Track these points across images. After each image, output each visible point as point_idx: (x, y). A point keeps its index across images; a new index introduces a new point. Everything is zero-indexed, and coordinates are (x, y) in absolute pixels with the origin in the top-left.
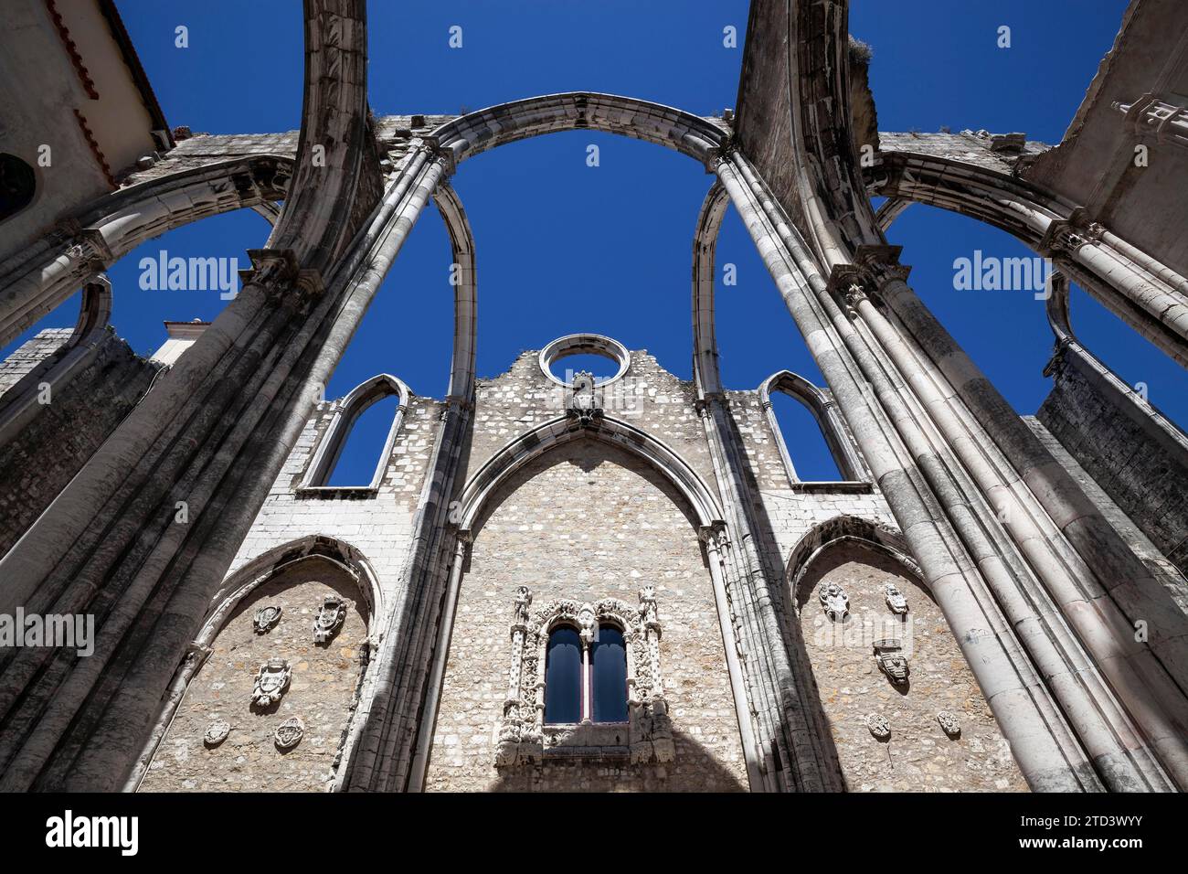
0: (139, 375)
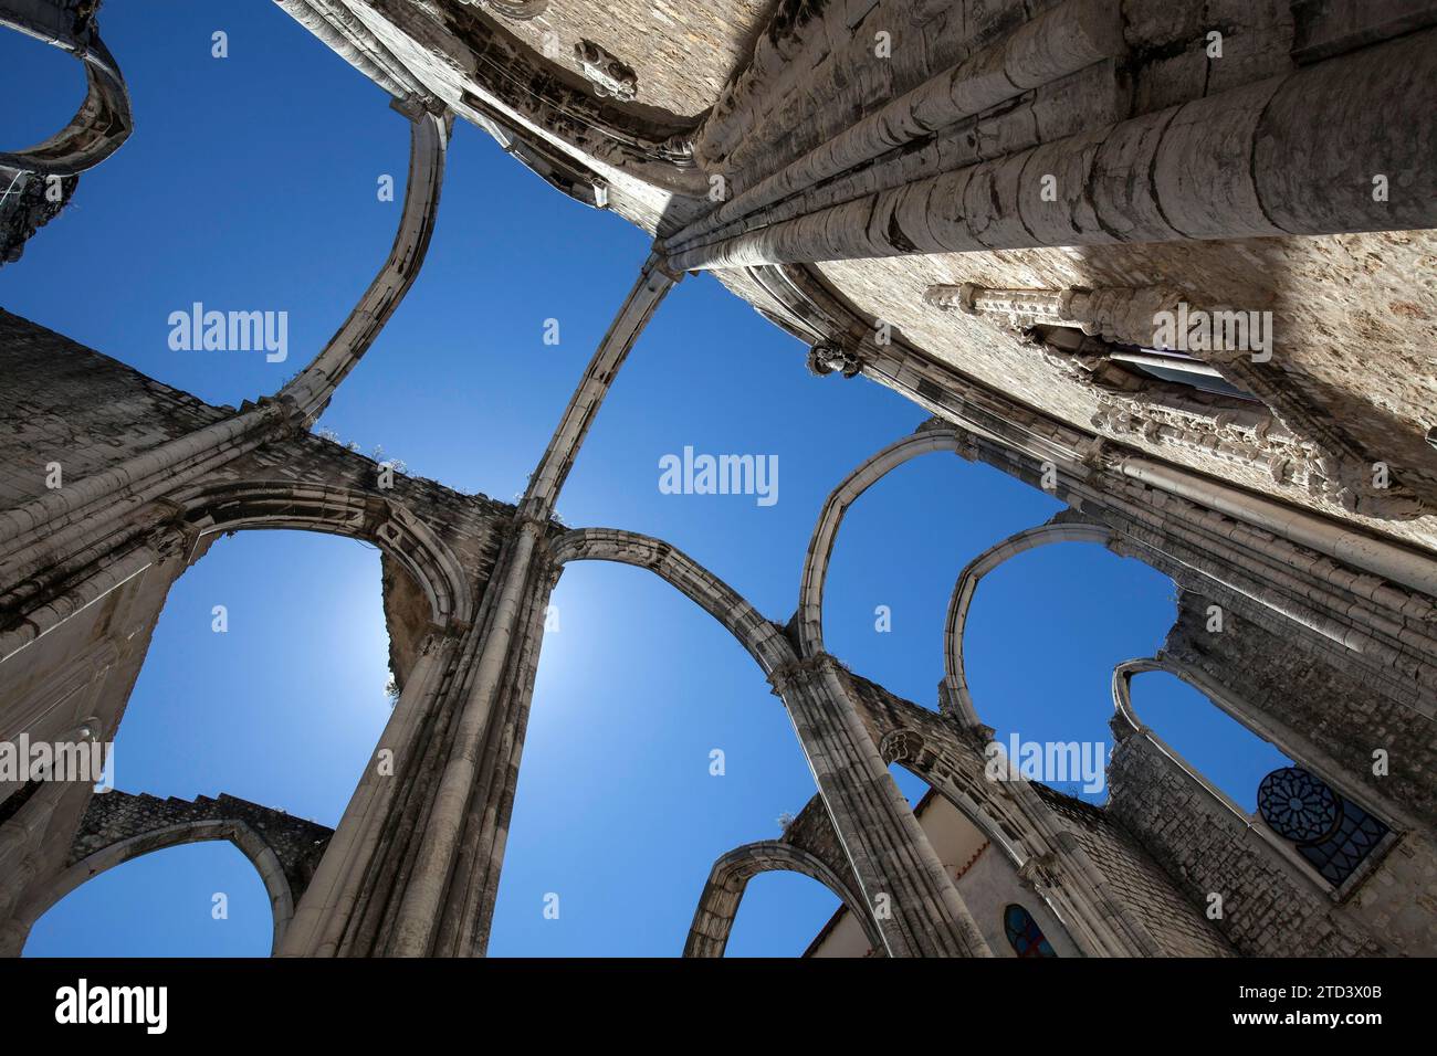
0: (1197, 610)
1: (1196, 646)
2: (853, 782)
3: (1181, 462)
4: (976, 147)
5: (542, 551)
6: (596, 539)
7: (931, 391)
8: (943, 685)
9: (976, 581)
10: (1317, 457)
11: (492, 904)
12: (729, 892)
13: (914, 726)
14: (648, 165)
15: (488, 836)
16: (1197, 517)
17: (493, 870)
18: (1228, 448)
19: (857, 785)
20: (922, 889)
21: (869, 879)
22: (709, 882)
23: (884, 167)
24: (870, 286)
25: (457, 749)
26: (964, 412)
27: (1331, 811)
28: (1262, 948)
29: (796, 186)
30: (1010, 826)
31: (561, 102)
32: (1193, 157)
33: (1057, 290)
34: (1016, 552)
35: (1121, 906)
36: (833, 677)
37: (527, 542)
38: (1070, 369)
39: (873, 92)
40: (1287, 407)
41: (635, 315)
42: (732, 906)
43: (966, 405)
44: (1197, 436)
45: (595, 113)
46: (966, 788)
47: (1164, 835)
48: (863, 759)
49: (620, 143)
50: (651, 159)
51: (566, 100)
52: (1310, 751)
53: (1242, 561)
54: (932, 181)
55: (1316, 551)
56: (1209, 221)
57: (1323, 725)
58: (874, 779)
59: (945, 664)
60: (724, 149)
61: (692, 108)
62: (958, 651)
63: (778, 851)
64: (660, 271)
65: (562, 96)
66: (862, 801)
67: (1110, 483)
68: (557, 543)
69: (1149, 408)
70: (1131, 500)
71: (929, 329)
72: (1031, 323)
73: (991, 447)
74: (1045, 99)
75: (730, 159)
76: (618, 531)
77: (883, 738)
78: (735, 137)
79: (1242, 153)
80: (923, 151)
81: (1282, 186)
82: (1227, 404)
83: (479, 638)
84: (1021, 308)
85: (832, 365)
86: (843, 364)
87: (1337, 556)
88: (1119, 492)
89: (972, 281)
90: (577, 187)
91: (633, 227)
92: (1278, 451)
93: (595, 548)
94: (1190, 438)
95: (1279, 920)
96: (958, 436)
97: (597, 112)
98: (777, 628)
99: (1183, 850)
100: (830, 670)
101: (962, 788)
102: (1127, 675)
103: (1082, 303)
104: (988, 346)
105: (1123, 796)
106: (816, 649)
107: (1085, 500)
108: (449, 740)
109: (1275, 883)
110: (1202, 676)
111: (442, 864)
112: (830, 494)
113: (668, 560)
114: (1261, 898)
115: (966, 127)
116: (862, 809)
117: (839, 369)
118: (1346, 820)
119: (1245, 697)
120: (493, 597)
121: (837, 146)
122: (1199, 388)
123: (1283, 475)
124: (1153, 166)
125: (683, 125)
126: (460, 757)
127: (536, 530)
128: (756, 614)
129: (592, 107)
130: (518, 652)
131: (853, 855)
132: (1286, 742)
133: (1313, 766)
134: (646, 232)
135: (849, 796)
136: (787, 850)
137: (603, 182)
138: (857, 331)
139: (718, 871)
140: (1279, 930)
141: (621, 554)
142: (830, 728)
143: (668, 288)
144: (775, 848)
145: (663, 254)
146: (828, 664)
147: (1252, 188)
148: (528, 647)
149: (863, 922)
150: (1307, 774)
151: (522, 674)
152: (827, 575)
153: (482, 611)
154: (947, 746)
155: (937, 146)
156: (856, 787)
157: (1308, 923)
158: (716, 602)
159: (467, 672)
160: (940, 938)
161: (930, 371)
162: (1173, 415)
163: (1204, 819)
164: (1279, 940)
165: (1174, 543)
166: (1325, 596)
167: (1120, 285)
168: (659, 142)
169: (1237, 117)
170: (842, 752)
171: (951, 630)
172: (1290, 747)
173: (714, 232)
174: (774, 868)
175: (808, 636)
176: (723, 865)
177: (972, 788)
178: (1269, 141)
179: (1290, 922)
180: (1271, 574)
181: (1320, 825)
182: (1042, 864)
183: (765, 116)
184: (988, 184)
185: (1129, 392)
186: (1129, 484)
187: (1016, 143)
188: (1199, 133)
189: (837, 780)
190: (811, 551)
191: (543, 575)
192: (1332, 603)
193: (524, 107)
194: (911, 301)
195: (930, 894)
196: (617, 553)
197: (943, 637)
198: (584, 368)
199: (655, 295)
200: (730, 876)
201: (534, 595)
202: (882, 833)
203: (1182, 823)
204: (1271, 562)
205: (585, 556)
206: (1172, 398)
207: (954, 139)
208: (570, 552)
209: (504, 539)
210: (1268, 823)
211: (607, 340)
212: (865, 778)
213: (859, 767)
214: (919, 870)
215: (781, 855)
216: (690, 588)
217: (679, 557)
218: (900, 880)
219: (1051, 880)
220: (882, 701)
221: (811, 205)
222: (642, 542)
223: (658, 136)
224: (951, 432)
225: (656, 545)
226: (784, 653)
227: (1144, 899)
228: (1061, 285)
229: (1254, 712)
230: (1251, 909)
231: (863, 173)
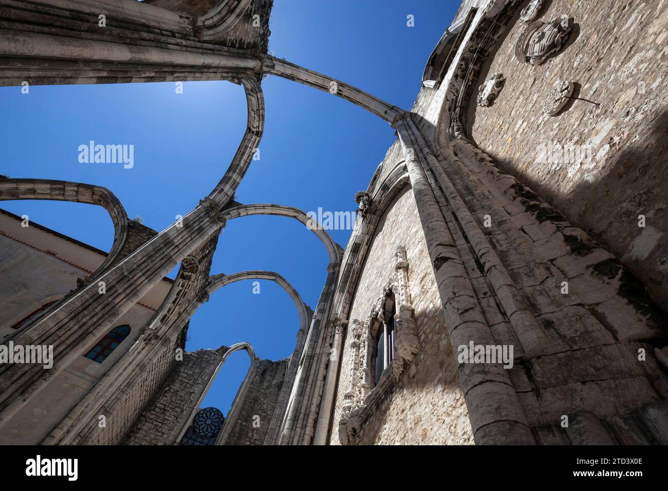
0: (279, 368)
1: (265, 371)
2: (169, 248)
3: (344, 355)
4: (483, 296)
5: (248, 73)
6: (258, 99)
7: (356, 249)
8: (223, 275)
9: (273, 280)
10: (358, 407)
11: (53, 83)
12: (92, 197)
13: (201, 267)
14: (448, 113)
15: (91, 74)
16: (323, 366)
17: (72, 80)
18: (355, 374)
19: (168, 251)
20: (128, 291)
21: (125, 267)
22: (94, 186)
23: (467, 250)
24: (400, 219)
25: (134, 48)
26: (349, 264)
27: (210, 434)
28: (144, 425)
29: (452, 201)
30: (167, 318)
31: (474, 65)
32: (497, 397)
33: (412, 303)
34: (290, 294)
35: (145, 371)
36: (216, 228)
37: (251, 64)
38: (377, 309)
39: (498, 241)
40: (378, 396)
41: (373, 105)
42: (86, 200)
43: (352, 265)
44: (357, 361)
45: (470, 83)
46: (179, 296)
47: (180, 378)
48: (181, 251)
49: (457, 97)
50: (451, 114)
51: (476, 68)
52: (232, 422)
53: (309, 386)
54: (466, 276)
55: (319, 411)
56: (475, 405)
57: (244, 423)
58: (173, 257)
59: (233, 273)
60: (460, 155)
61: (477, 136)
62: (239, 278)
63: (123, 219)
64: (395, 117)
65: (477, 65)
66: (161, 255)
67: (330, 329)
68: (252, 79)
69: (366, 342)
70: (324, 339)
71: (384, 246)
72: (395, 292)
73: (335, 277)
74: (507, 327)
75: (456, 161)
76: (264, 109)
77: (192, 256)
78: (467, 162)
79: (502, 417)
80: (478, 270)
81: (493, 433)
82: (373, 370)
83: (196, 48)
84: (402, 289)
85: (361, 203)
86: (363, 208)
87: (319, 419)
88: (327, 333)
89: (410, 266)
90: (431, 68)
91: (414, 100)
92: (358, 393)
93: (253, 99)
94: (356, 359)
95: (158, 428)
96: (337, 262)
97: (471, 84)
98: (232, 197)
99: (176, 386)
100: (218, 226)
101: (178, 294)
102: (246, 348)
103: (408, 315)
104: (381, 273)
105: (193, 358)
106: (227, 217)
107: (320, 321)
108: (138, 43)
109: (173, 422)
110: (253, 376)
111: (69, 54)
112: (301, 210)
113: (254, 137)
114: (165, 419)
115: (490, 290)
116: (157, 255)
117: (360, 207)
118: (208, 440)
119: (248, 394)
120: (219, 51)
121: (473, 225)
122: (377, 359)
123: (348, 396)
124: (491, 381)
125: (467, 130)
126: (132, 52)
127: (258, 68)
128: (237, 185)
129: (472, 81)
130: (193, 71)
131: (134, 257)
132: (233, 413)
133: (226, 424)
134: (413, 107)
135: (161, 248)
136: (125, 223)
137: (437, 86)
138: (378, 213)
139: (101, 190)
140: (154, 429)
141: (253, 113)
142: (191, 232)
143: (387, 120)
144: (123, 217)
145: (403, 117)
146: (221, 224)
147: (490, 422)
148: (197, 75)
149: (102, 267)
150: (223, 422)
151: (182, 75)
152: (263, 215)
153: (210, 46)
154: (196, 284)
155: (481, 276)
156: (166, 250)
157: (161, 438)
158: (238, 165)
159: (177, 44)
160: (107, 305)
161: (365, 247)
162: (364, 351)
163: (192, 391)
164: (149, 430)
165: (310, 359)
166: (302, 419)
167: (418, 328)
168: (459, 118)
169: (513, 411)
170: (181, 240)
171: (249, 274)
172: (232, 415)
173: (421, 150)
174: (113, 218)
175: (231, 212)
176: (106, 192)
177: (179, 298)
178: (508, 426)
179: (159, 432)
180: (306, 398)
181: (203, 432)
182: (154, 335)
183: (478, 180)
184: (471, 306)
185: (370, 333)
186: (331, 337)
187: (488, 315)
188: (505, 397)
189: (167, 241)
190: (272, 206)
191: (235, 75)
192: (300, 422)
193: (471, 44)
194: (396, 237)
195: (127, 295)
196: (253, 110)
197: (245, 271)
198: (343, 81)
199: (383, 114)
200: (101, 196)
201: (224, 72)
202: (149, 267)
203: (188, 383)
204: (311, 397)
205: (248, 94)
206: (371, 349)
207: (485, 285)
208: (249, 86)
209: (250, 50)
210: (198, 414)
211: (359, 91)
212: (172, 253)
213: (177, 250)
214: (136, 288)
215: (121, 220)
216: (242, 150)
217: (256, 142)
218: (129, 280)
219: (147, 341)
220: (209, 252)
221: (444, 209)
222: (261, 122)
223: (462, 118)
224: (338, 259)
225: (260, 129)
226: (221, 202)
227: (151, 378)
228: (414, 305)
229: (243, 399)
230: (159, 417)
231: (463, 239)
